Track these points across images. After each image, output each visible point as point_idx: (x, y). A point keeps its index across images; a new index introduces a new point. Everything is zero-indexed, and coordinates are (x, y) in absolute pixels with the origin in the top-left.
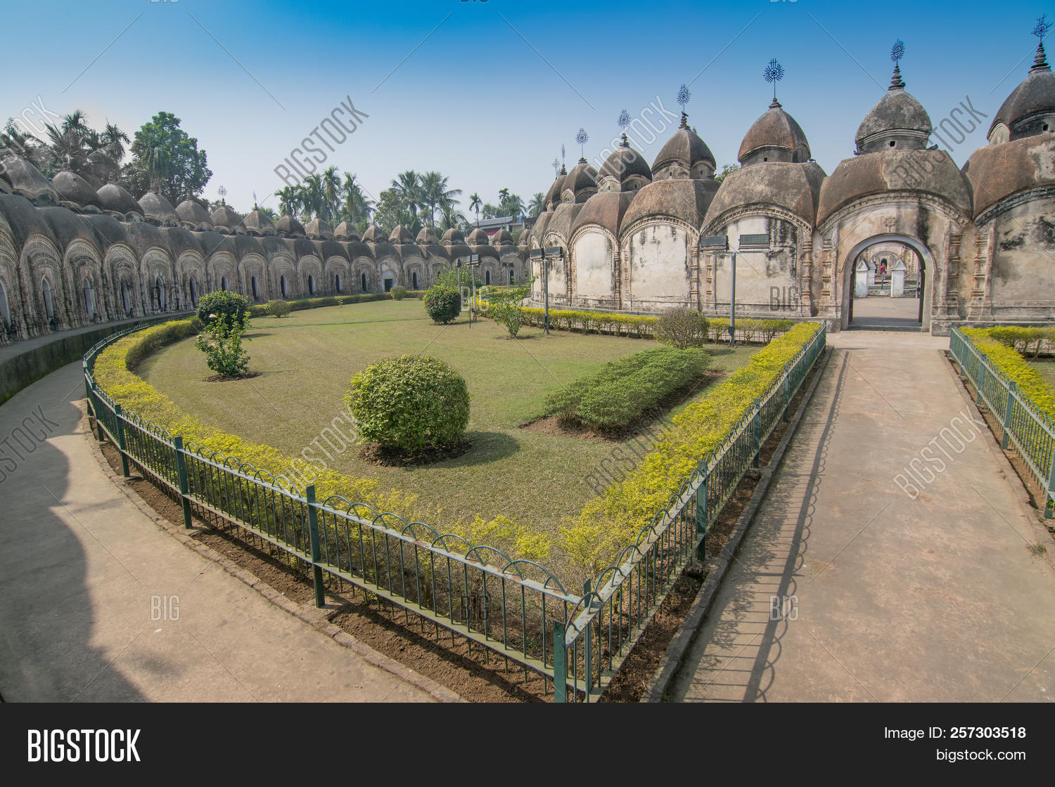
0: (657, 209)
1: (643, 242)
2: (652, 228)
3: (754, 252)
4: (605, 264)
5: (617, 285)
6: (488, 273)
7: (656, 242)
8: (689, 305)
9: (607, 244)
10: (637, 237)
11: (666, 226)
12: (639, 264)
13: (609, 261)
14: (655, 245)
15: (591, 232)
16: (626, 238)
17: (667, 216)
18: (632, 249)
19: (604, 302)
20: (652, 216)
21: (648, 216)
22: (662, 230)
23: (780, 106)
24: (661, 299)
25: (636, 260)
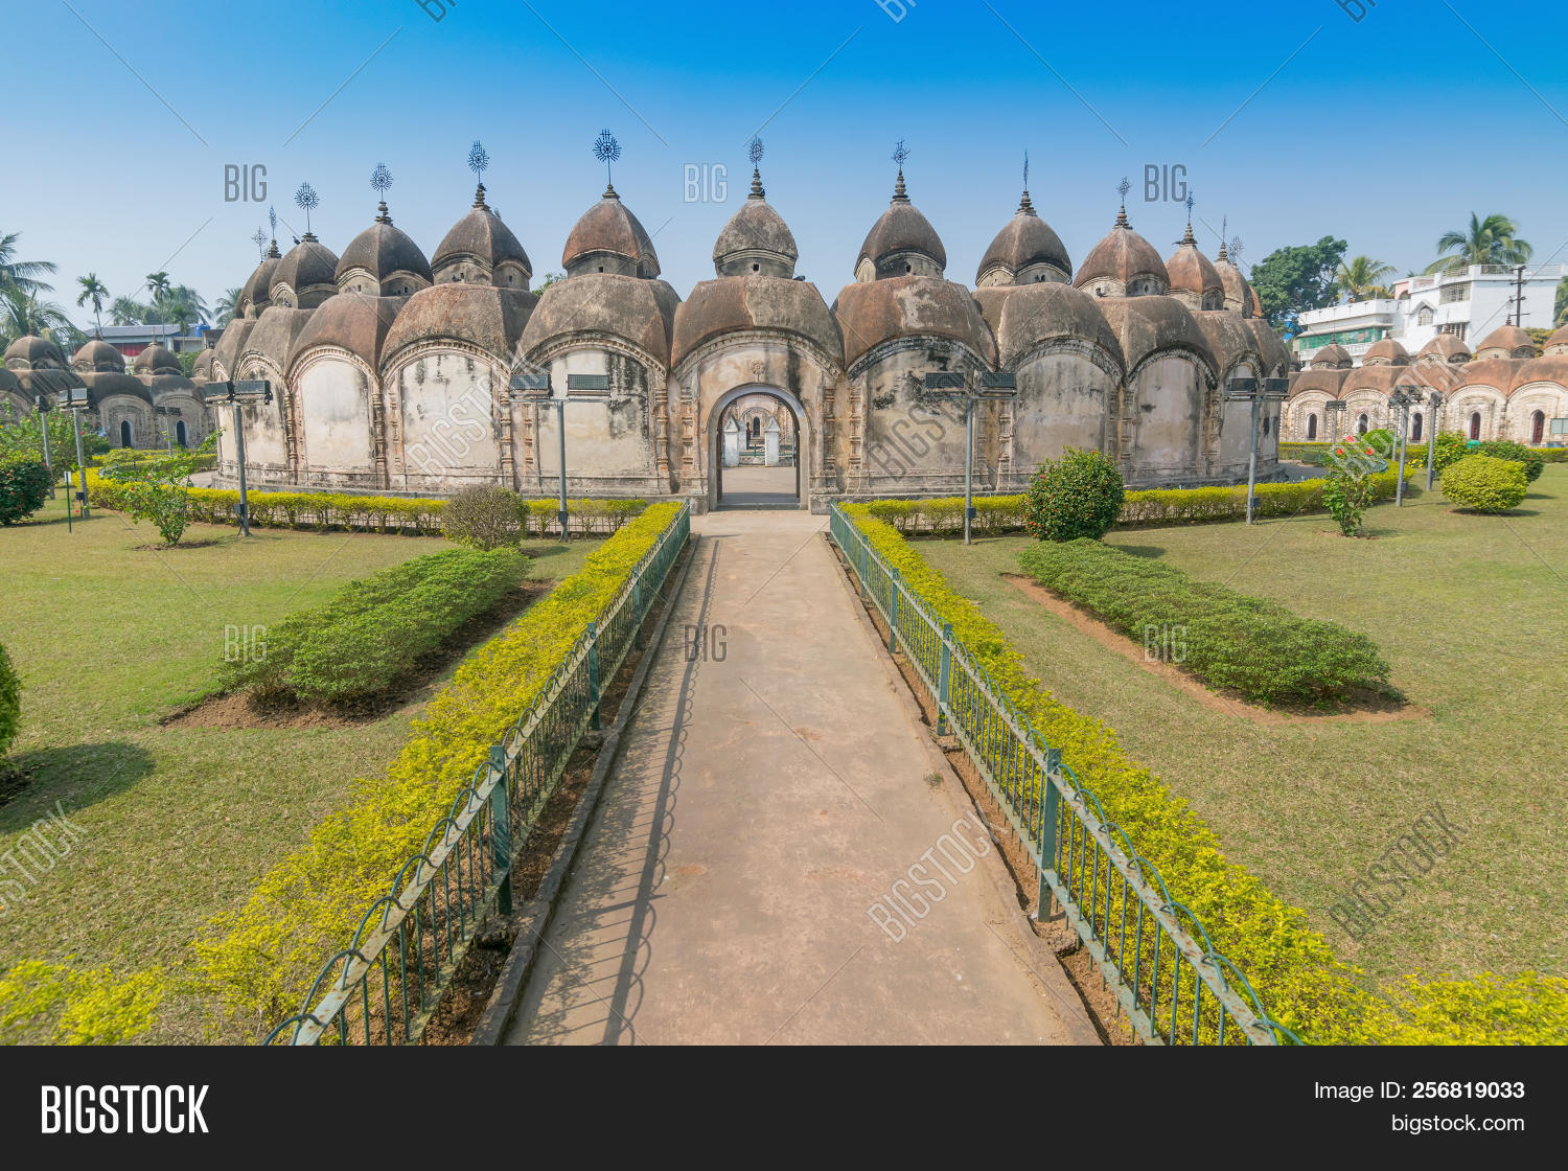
0: (441, 328)
1: (421, 380)
2: (436, 358)
3: (589, 401)
4: (357, 414)
5: (379, 449)
6: (125, 426)
7: (441, 379)
8: (500, 480)
9: (359, 380)
10: (411, 372)
11: (458, 355)
12: (416, 416)
13: (363, 409)
14: (441, 386)
15: (330, 359)
16: (392, 373)
17: (459, 341)
18: (402, 390)
19: (358, 477)
20: (435, 338)
21: (428, 338)
22: (453, 362)
23: (617, 197)
24: (454, 472)
25: (411, 408)
